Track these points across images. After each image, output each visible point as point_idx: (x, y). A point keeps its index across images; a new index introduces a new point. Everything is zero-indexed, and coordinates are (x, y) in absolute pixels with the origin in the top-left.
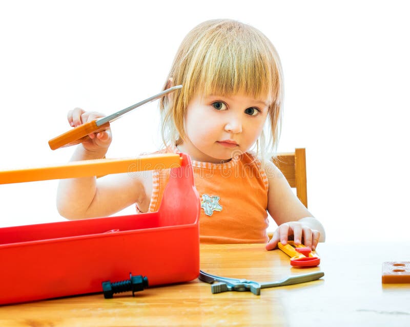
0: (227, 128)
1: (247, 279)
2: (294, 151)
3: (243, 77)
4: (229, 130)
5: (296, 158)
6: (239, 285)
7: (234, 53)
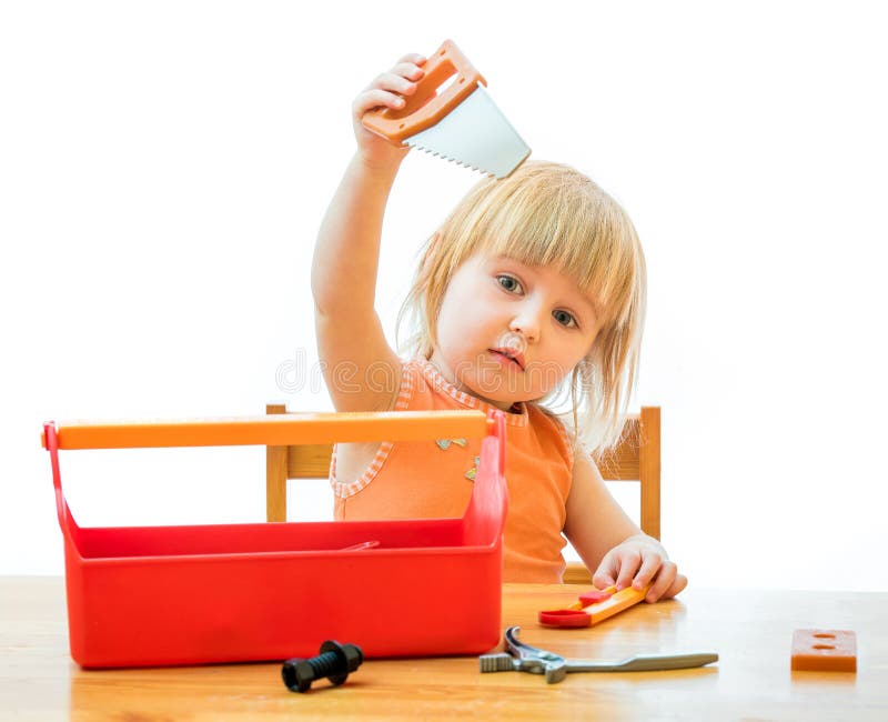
0: (515, 324)
1: (550, 650)
2: (639, 411)
3: (570, 239)
4: (518, 330)
5: (642, 425)
6: (532, 662)
7: (566, 200)
